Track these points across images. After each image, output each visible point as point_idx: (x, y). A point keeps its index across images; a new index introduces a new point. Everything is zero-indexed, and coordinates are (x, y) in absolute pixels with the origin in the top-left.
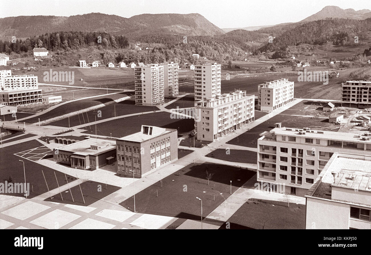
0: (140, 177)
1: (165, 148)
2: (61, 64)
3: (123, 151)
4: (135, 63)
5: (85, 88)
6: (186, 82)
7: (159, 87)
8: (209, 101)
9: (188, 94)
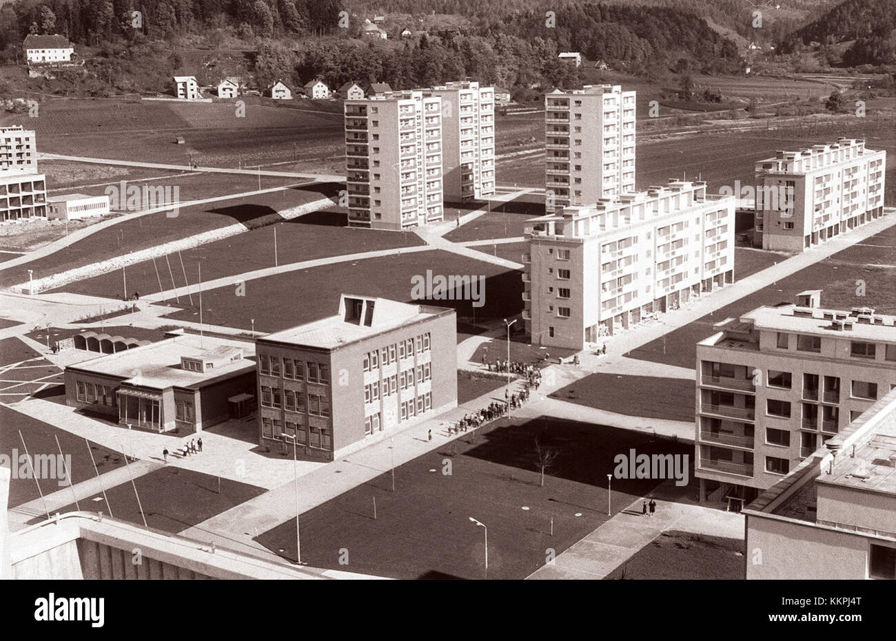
0: (330, 459)
1: (413, 369)
2: (115, 89)
3: (278, 375)
4: (361, 86)
5: (189, 168)
6: (529, 149)
7: (426, 168)
8: (571, 216)
9: (527, 190)
